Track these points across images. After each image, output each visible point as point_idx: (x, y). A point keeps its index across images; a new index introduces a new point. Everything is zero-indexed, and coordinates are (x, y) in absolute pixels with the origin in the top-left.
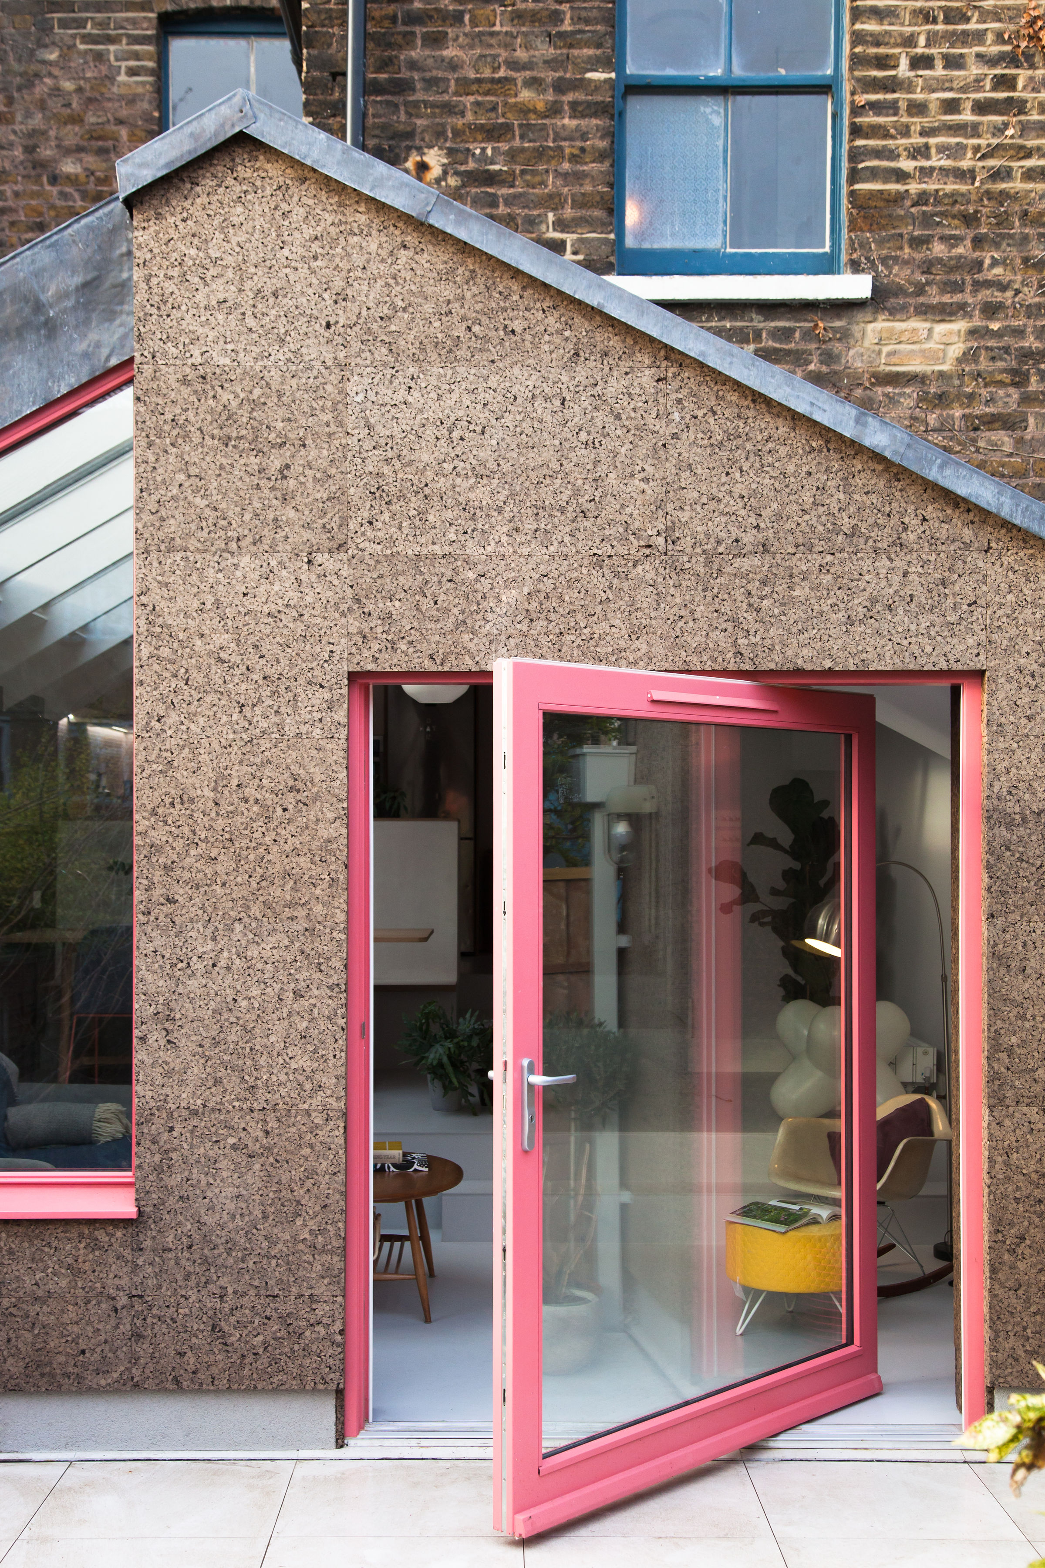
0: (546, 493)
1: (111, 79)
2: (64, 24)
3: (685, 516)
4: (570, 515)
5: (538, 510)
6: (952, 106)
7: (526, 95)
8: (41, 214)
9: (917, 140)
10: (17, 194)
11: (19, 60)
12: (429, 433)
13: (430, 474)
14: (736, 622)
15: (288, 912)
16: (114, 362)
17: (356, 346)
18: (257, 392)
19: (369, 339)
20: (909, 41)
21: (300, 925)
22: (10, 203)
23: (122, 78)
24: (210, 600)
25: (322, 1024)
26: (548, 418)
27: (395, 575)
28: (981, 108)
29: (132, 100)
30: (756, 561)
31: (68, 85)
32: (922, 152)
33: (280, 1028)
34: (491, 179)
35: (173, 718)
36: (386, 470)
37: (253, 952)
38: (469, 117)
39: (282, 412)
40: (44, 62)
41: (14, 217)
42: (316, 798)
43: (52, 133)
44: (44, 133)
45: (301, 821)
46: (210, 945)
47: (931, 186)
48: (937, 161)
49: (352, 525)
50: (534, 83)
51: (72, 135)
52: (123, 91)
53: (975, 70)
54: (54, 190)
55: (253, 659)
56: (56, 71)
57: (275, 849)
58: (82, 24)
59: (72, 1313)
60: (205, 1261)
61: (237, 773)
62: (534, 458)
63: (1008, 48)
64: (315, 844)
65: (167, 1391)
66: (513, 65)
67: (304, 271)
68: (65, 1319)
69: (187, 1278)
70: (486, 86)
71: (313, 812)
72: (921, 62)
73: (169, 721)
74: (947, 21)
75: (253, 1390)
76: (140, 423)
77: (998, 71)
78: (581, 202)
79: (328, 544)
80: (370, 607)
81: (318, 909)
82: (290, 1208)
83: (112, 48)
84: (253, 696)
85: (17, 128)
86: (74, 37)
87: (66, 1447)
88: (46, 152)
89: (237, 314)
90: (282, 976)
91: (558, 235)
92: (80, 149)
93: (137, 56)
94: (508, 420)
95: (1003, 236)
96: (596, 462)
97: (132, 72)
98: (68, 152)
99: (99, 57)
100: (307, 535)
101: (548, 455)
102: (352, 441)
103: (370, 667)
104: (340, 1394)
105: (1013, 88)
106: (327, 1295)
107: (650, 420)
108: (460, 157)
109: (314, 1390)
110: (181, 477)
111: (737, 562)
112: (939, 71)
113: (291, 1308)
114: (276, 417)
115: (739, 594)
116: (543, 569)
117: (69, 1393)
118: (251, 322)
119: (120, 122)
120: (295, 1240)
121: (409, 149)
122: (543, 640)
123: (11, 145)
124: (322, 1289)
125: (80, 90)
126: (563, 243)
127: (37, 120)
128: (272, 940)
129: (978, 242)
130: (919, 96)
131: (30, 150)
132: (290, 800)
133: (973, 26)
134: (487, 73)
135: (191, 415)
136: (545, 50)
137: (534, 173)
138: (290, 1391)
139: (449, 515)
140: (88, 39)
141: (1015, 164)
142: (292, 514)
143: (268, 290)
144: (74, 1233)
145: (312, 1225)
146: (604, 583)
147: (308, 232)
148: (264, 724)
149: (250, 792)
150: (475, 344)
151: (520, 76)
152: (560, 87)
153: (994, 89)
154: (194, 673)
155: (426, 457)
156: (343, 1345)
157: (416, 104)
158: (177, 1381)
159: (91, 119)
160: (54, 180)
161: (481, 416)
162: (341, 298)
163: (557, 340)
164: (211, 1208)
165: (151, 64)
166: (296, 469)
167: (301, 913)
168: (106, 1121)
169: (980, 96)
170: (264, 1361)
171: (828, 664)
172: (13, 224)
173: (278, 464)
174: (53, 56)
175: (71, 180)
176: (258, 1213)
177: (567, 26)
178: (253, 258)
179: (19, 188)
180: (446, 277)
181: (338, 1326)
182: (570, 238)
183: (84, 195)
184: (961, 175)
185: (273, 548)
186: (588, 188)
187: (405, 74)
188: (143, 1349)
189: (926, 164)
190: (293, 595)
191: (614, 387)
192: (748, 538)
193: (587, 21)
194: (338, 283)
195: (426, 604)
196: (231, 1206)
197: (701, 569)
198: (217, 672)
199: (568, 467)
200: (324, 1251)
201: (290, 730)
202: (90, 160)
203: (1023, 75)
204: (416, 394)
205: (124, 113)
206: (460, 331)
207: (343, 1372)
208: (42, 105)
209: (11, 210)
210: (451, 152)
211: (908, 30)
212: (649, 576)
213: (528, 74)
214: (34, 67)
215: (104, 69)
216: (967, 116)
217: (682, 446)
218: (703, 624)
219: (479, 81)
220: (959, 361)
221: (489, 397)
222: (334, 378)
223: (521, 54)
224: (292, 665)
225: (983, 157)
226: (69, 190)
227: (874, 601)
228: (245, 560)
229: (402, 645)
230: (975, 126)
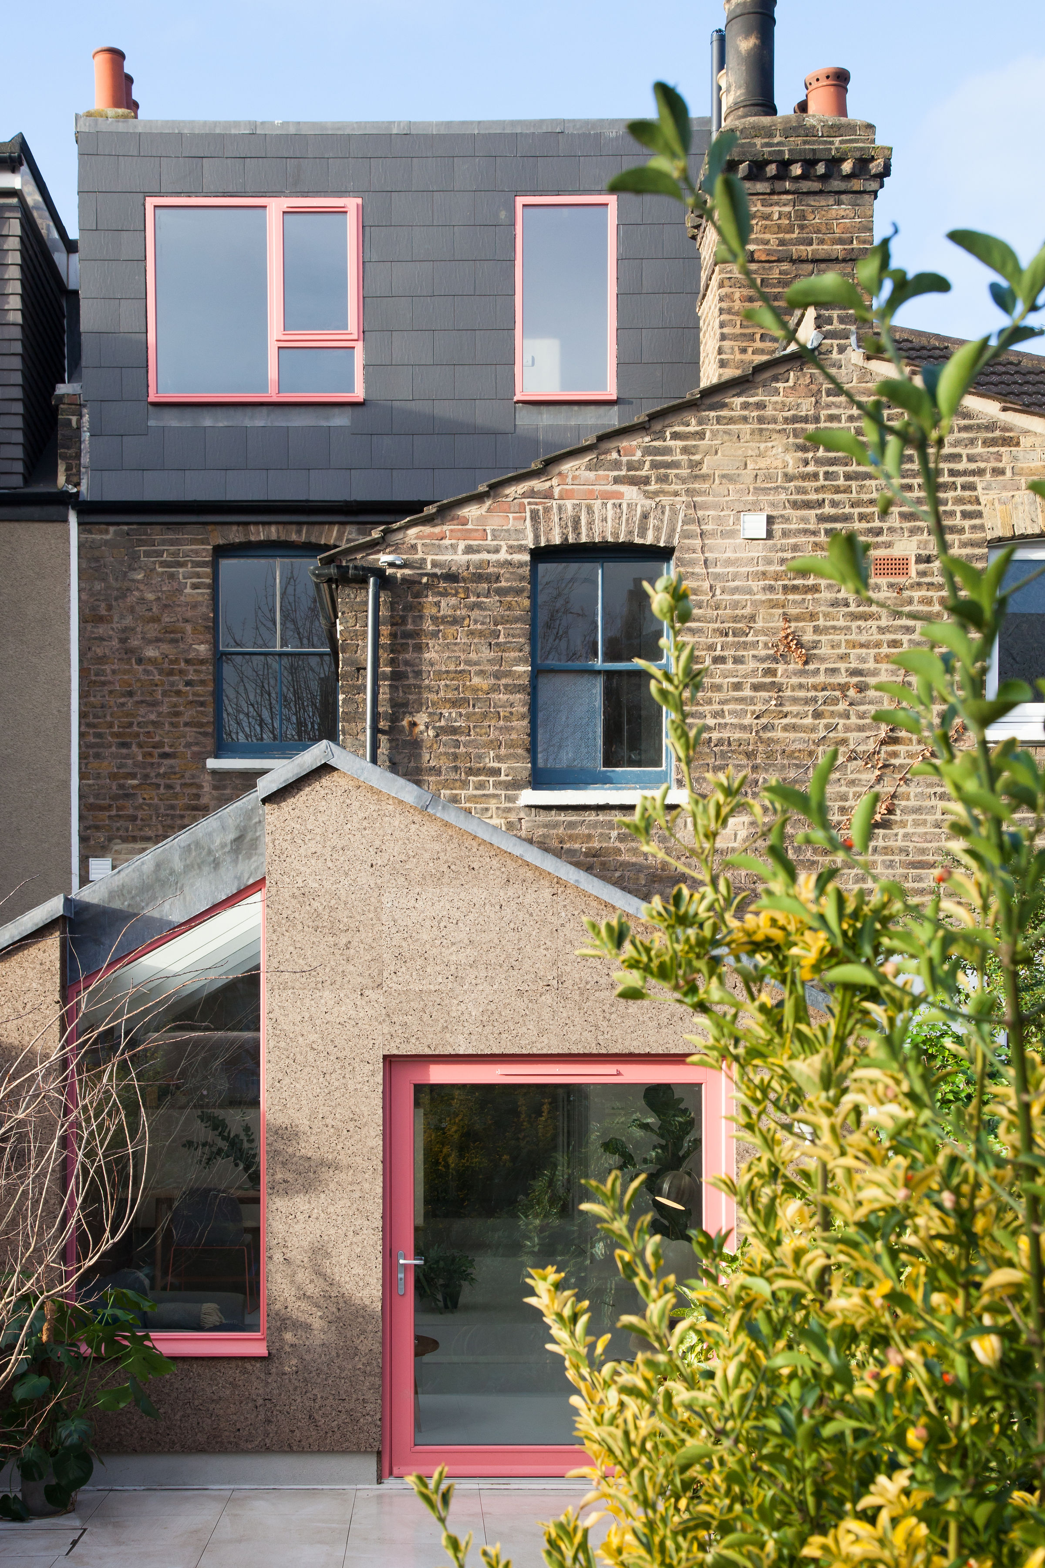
0: (491, 956)
1: (180, 591)
2: (147, 554)
3: (568, 969)
4: (505, 968)
5: (487, 965)
6: (737, 687)
7: (476, 680)
8: (130, 685)
9: (716, 707)
10: (114, 672)
11: (117, 580)
12: (428, 923)
13: (428, 946)
14: (597, 1027)
15: (350, 1188)
16: (251, 881)
17: (387, 877)
18: (333, 902)
19: (394, 873)
20: (711, 647)
21: (357, 1194)
22: (109, 678)
23: (188, 590)
24: (307, 1015)
25: (369, 1249)
26: (492, 915)
27: (408, 1002)
28: (756, 688)
29: (194, 606)
30: (607, 993)
31: (150, 596)
32: (720, 714)
33: (346, 1251)
34: (454, 731)
35: (287, 1081)
36: (404, 944)
37: (331, 1209)
38: (442, 694)
39: (346, 913)
40: (133, 581)
41: (111, 688)
42: (366, 1124)
43: (139, 629)
44: (133, 629)
45: (357, 1137)
46: (307, 1206)
47: (725, 735)
48: (729, 719)
49: (385, 974)
50: (481, 673)
51: (152, 630)
52: (189, 599)
53: (752, 665)
54: (140, 668)
55: (330, 1048)
56: (142, 587)
57: (342, 1152)
58: (160, 554)
59: (233, 1408)
60: (305, 1380)
61: (323, 1110)
62: (485, 937)
63: (772, 652)
64: (365, 1150)
65: (285, 1452)
66: (468, 662)
67: (358, 836)
68: (229, 1411)
69: (295, 1389)
70: (451, 676)
71: (364, 1131)
72: (717, 660)
73: (284, 1082)
74: (734, 635)
75: (332, 1452)
76: (268, 919)
77: (765, 666)
78: (511, 745)
79: (371, 984)
80: (395, 1019)
81: (367, 1186)
82: (351, 1351)
83: (181, 570)
84: (331, 1069)
85: (114, 626)
86: (154, 563)
87: (229, 1483)
88: (135, 642)
89: (322, 860)
90: (347, 1222)
91: (496, 765)
92: (158, 640)
93: (198, 575)
94: (471, 916)
95: (770, 765)
96: (519, 940)
97: (195, 586)
98: (149, 642)
99: (172, 576)
100: (360, 979)
101: (493, 935)
102: (385, 928)
103: (396, 1052)
104: (379, 1454)
105: (775, 675)
106: (372, 1399)
107: (549, 916)
108: (436, 718)
109: (366, 1452)
110: (291, 949)
111: (597, 994)
112: (730, 666)
113: (352, 1406)
114: (342, 914)
115: (598, 1011)
116: (490, 998)
117: (231, 1452)
118: (330, 864)
119: (187, 621)
120: (354, 1369)
121: (404, 713)
122: (491, 1037)
123: (110, 638)
124: (369, 1396)
125: (158, 599)
126: (500, 769)
127: (128, 621)
128: (342, 1203)
129: (755, 768)
130: (718, 681)
131: (123, 641)
132: (351, 1126)
133: (750, 638)
134: (452, 668)
135: (297, 915)
136: (487, 654)
137: (481, 727)
138: (352, 1452)
139: (438, 968)
140: (164, 564)
141: (776, 722)
142: (352, 968)
143: (339, 847)
144: (233, 1364)
145: (364, 1360)
146: (524, 1006)
147: (361, 815)
148: (337, 1084)
149: (329, 1121)
150: (452, 875)
151: (473, 669)
152: (497, 676)
153: (764, 676)
154: (298, 1056)
155: (425, 937)
156: (382, 1427)
157: (409, 686)
158: (290, 1446)
159: (166, 619)
160: (140, 661)
161: (457, 914)
162: (379, 850)
163: (498, 873)
164: (308, 1351)
165: (208, 581)
166: (354, 943)
167: (358, 1187)
168: (209, 1314)
169: (755, 680)
170: (337, 1436)
171: (647, 1050)
172: (111, 692)
173: (344, 941)
174: (140, 577)
175: (150, 660)
176: (334, 1354)
177: (502, 639)
178: (331, 829)
179: (115, 667)
180: (437, 838)
181: (378, 1416)
182: (503, 767)
183: (161, 672)
184: (743, 728)
185: (342, 987)
186: (514, 736)
187: (402, 668)
188: (272, 1428)
189: (722, 721)
190: (352, 1012)
191: (529, 898)
192: (603, 981)
193: (513, 636)
194: (377, 843)
195: (426, 1017)
196: (319, 1350)
197: (577, 998)
198: (311, 1056)
199: (504, 942)
200: (370, 1375)
201: (351, 1087)
202: (165, 647)
203: (781, 668)
204: (420, 903)
205: (189, 614)
206: (444, 868)
207: (382, 1442)
208: (132, 610)
209: (110, 682)
210: (431, 715)
211: (710, 641)
212: (549, 1001)
213: (478, 668)
214: (126, 584)
215: (175, 585)
216: (747, 692)
217: (567, 930)
218: (578, 1028)
219: (447, 672)
220: (744, 841)
221: (460, 904)
222: (376, 894)
223: (473, 656)
224: (352, 1051)
225: (757, 717)
226: (150, 668)
227: (673, 1015)
228: (326, 993)
229: (413, 1040)
230: (752, 698)
